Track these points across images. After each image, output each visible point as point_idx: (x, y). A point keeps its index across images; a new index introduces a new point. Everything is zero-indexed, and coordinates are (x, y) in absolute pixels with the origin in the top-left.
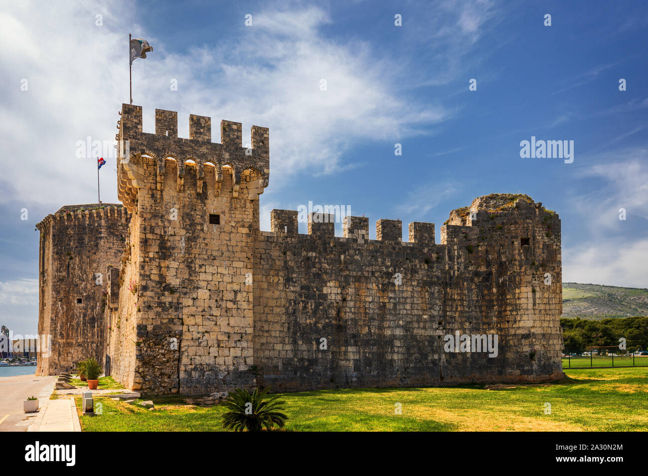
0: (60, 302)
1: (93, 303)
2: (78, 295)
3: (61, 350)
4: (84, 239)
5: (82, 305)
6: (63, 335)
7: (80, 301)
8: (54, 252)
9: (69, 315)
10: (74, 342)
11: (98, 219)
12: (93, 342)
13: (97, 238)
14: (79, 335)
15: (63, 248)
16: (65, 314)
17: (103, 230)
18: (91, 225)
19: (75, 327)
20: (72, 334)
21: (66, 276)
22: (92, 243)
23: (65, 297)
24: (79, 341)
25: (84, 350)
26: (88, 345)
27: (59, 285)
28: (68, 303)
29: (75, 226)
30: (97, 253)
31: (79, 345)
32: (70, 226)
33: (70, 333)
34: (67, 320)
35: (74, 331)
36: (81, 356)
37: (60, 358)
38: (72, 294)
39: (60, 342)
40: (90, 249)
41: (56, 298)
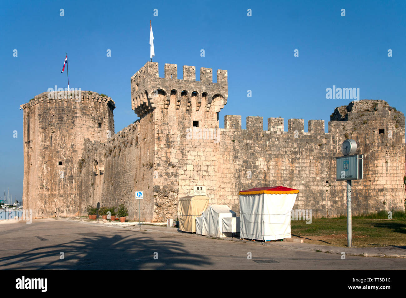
0: (45, 164)
1: (71, 165)
2: (60, 159)
3: (47, 199)
4: (63, 118)
5: (62, 166)
6: (48, 188)
7: (61, 163)
8: (39, 128)
9: (53, 174)
10: (57, 194)
12: (71, 194)
13: (73, 117)
14: (61, 188)
16: (49, 173)
17: (78, 111)
18: (69, 107)
19: (58, 183)
20: (55, 188)
21: (50, 145)
22: (70, 120)
23: (49, 160)
24: (60, 193)
25: (65, 200)
26: (68, 196)
28: (52, 165)
30: (74, 128)
31: (61, 196)
32: (52, 108)
33: (54, 187)
34: (51, 177)
35: (57, 186)
36: (63, 203)
37: (46, 205)
38: (54, 158)
39: (45, 194)
40: (68, 125)
41: (42, 161)
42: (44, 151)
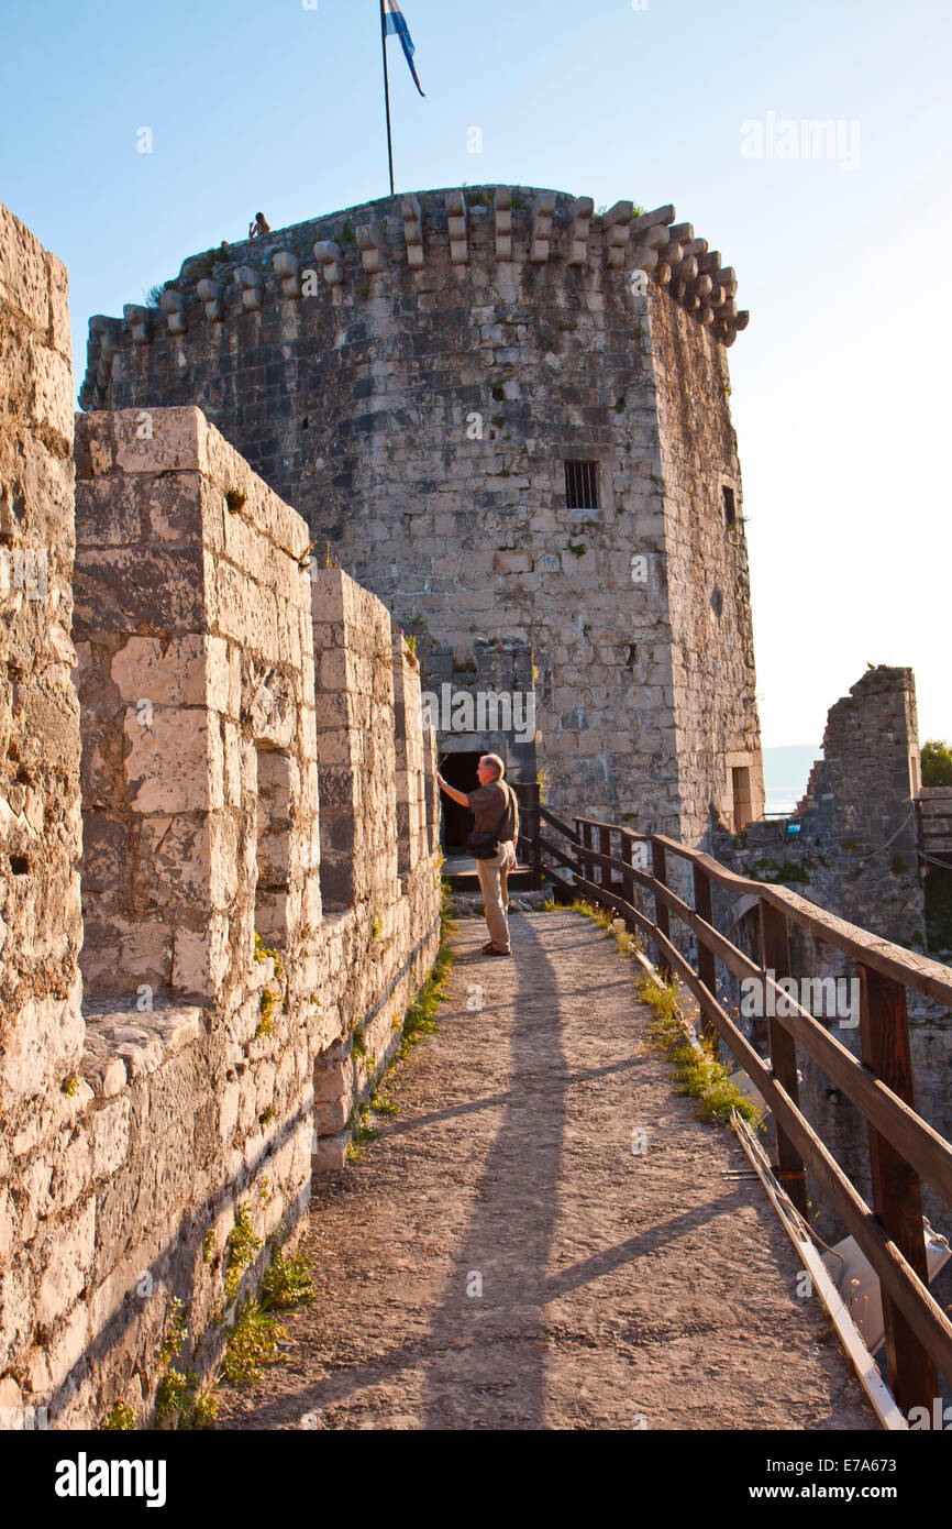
11: (350, 302)
13: (345, 428)
17: (379, 369)
22: (320, 463)
29: (225, 363)
30: (348, 533)
32: (202, 370)
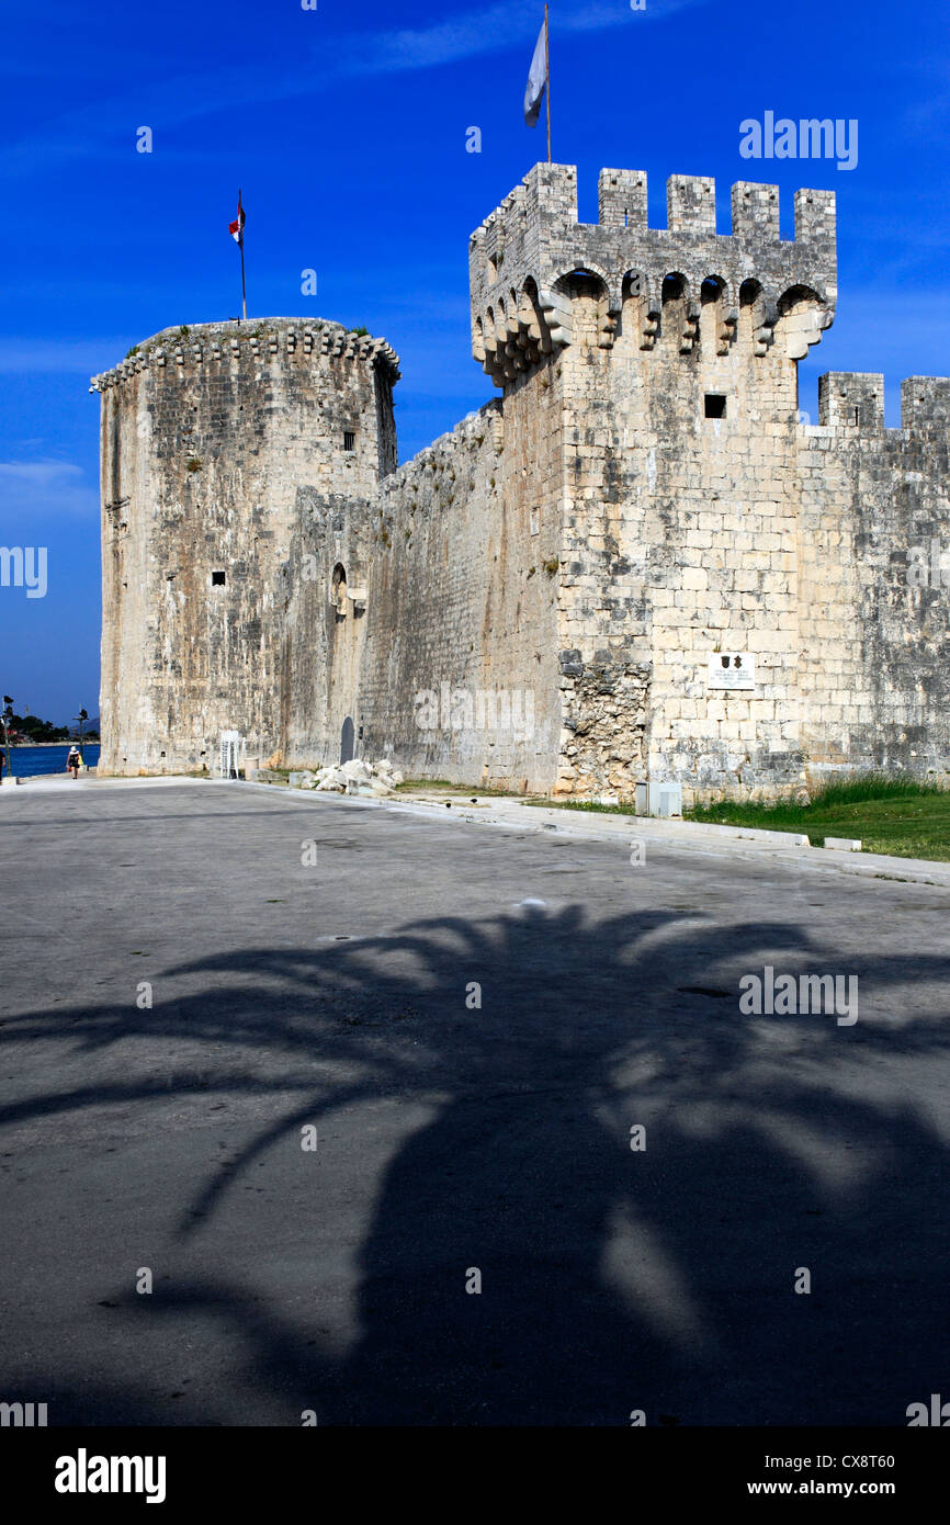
0: (169, 582)
1: (255, 584)
2: (216, 562)
3: (176, 706)
4: (225, 416)
5: (224, 589)
6: (180, 667)
7: (219, 579)
8: (151, 453)
9: (195, 618)
10: (208, 688)
12: (255, 687)
13: (260, 412)
14: (220, 667)
15: (175, 440)
16: (182, 612)
17: (275, 391)
18: (245, 378)
19: (210, 648)
20: (202, 667)
21: (183, 513)
22: (248, 425)
23: (181, 569)
24: (219, 684)
25: (235, 708)
26: (243, 695)
27: (166, 538)
28: (191, 585)
29: (203, 380)
30: (261, 452)
31: (221, 695)
32: (191, 381)
33: (198, 664)
34: (189, 628)
35: (208, 658)
36: (227, 721)
37: (173, 728)
38: (199, 561)
39: (171, 688)
40: (244, 440)
41: (160, 571)
42: (164, 534)
